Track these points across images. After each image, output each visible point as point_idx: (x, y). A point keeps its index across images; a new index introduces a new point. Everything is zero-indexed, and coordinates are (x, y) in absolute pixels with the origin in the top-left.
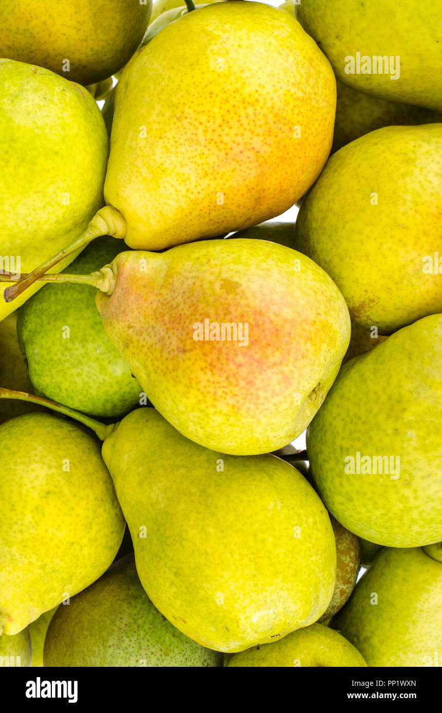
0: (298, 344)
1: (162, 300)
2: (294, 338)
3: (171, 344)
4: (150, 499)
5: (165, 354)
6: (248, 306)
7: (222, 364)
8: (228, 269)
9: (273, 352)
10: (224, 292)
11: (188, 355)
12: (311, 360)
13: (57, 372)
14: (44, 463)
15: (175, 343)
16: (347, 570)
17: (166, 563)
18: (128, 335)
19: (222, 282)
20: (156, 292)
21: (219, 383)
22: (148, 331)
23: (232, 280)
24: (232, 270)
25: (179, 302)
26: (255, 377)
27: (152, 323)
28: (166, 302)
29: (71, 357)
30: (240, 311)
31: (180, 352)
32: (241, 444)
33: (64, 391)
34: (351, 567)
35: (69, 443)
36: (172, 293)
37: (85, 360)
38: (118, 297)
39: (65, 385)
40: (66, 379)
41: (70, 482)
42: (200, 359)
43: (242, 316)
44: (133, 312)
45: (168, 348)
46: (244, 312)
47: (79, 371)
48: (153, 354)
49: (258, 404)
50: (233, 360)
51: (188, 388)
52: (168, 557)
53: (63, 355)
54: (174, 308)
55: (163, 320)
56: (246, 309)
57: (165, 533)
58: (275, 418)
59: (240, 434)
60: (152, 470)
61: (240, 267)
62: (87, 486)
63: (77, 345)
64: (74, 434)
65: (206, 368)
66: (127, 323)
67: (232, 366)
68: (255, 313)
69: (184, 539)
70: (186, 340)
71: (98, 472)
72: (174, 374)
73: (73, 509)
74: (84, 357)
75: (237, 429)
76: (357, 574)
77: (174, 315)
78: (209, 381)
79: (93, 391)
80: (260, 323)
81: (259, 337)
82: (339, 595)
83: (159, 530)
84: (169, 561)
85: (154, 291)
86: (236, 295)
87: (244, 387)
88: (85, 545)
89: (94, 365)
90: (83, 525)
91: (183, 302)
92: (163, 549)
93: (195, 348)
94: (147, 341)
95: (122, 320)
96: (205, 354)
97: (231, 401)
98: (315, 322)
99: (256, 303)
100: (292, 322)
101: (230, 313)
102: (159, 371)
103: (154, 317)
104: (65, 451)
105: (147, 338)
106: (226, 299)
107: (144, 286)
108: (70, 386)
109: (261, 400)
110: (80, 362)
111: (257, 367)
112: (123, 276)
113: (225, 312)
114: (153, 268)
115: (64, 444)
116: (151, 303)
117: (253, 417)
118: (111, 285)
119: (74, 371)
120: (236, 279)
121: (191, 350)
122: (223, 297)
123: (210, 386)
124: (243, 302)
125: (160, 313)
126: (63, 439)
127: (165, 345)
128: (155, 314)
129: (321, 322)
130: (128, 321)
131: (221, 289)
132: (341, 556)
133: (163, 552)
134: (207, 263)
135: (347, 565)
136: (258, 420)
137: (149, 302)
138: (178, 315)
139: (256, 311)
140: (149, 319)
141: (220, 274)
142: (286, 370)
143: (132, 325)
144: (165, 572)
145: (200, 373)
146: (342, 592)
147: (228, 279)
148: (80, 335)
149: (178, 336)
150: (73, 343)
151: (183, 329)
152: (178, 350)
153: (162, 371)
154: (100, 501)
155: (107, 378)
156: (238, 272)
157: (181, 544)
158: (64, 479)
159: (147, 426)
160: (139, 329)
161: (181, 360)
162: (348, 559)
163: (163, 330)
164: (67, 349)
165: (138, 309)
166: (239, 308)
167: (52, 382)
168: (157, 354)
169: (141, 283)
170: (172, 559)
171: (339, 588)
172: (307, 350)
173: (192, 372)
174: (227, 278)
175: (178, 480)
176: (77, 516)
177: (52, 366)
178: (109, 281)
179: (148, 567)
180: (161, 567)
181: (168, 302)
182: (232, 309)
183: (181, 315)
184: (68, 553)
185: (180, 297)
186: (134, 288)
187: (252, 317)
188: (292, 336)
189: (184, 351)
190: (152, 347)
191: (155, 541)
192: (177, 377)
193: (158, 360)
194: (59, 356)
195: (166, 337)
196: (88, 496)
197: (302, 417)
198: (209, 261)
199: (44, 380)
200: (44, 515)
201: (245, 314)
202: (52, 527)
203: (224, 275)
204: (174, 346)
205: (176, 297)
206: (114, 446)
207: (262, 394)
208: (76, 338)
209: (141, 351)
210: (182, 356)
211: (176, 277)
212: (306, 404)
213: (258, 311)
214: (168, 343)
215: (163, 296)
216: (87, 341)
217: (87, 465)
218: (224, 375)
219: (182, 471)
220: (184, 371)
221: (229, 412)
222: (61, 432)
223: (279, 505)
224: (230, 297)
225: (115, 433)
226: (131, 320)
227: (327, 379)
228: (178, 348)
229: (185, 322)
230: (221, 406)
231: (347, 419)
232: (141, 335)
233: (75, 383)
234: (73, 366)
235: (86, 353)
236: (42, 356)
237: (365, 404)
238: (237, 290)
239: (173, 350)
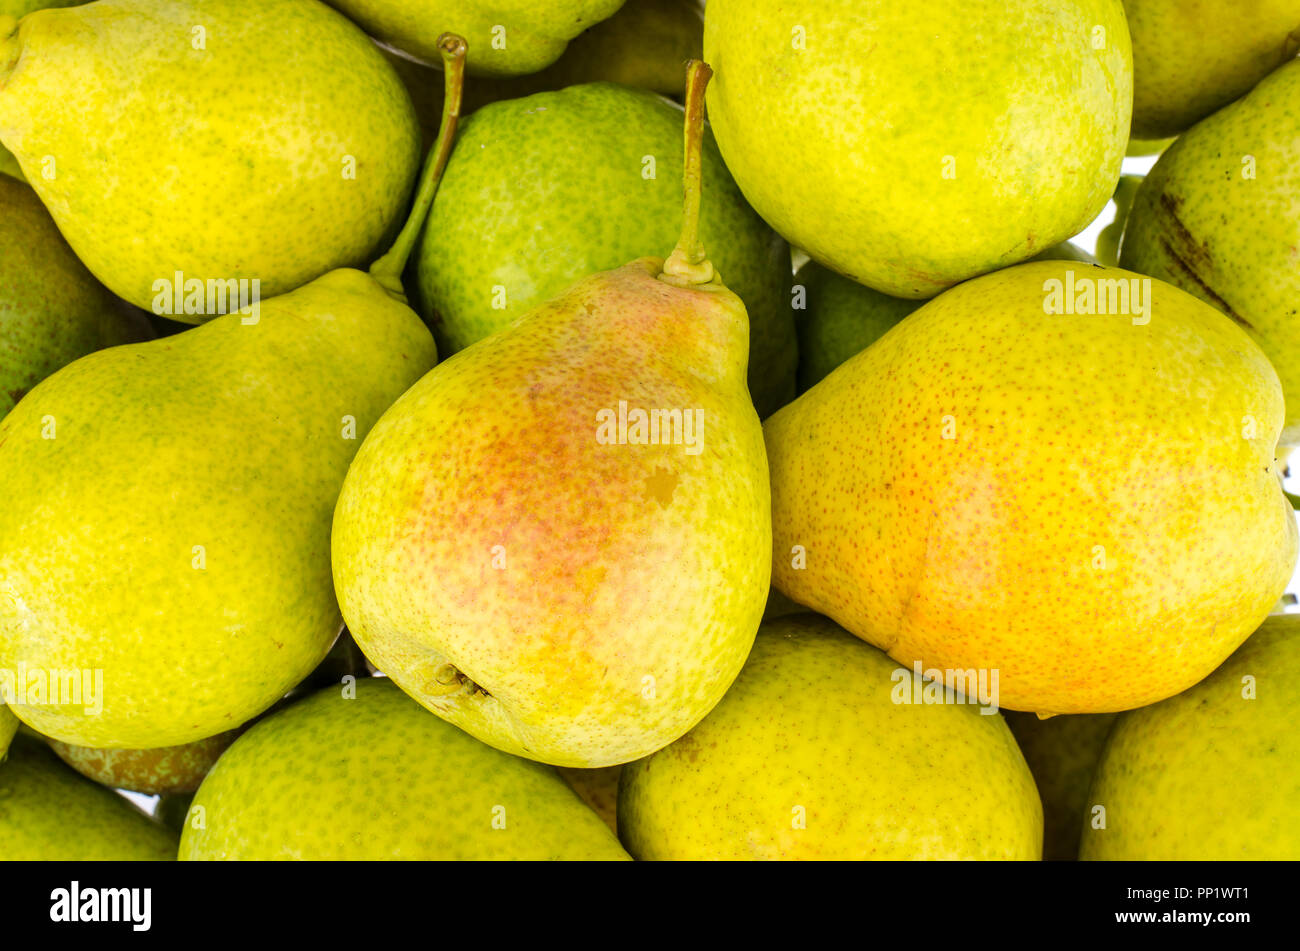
0: (543, 621)
1: (641, 364)
2: (553, 610)
3: (550, 374)
4: (242, 370)
5: (528, 366)
6: (621, 518)
7: (503, 466)
8: (700, 488)
9: (524, 566)
10: (650, 473)
11: (525, 404)
12: (510, 649)
13: (500, 150)
14: (311, 156)
15: (551, 380)
16: (142, 771)
17: (109, 406)
18: (575, 306)
19: (671, 472)
20: (659, 356)
21: (467, 462)
22: (579, 340)
23: (675, 491)
24: (696, 494)
25: (634, 392)
26: (475, 531)
27: (596, 346)
28: (637, 370)
29: (530, 178)
30: (609, 500)
31: (532, 389)
32: (348, 523)
33: (463, 168)
34: (148, 779)
35: (354, 208)
36: (654, 382)
37: (524, 203)
38: (651, 288)
39: (475, 169)
40: (485, 169)
41: (272, 209)
42: (515, 425)
43: (600, 505)
44: (619, 313)
45: (542, 370)
46: (609, 509)
47: (503, 193)
48: (532, 346)
49: (422, 542)
50: (511, 486)
51: (459, 407)
52: (122, 410)
53: (535, 159)
54: (622, 384)
55: (599, 364)
56: (614, 514)
57: (170, 401)
58: (396, 581)
59: (368, 516)
60: (299, 369)
61: (702, 513)
62: (265, 243)
63: (553, 187)
64: (374, 218)
65: (498, 436)
66: (597, 304)
67: (499, 484)
68: (606, 531)
69: (156, 440)
70: (555, 400)
71: (295, 265)
72: (490, 380)
73: (219, 214)
74: (531, 201)
75: (376, 508)
76: (138, 791)
77: (608, 382)
78: (471, 442)
79: (464, 225)
80: (585, 541)
81: (556, 536)
82: (92, 757)
83: (177, 389)
84: (115, 412)
85: (661, 352)
86: (642, 496)
87: (456, 510)
88: (147, 239)
89: (515, 221)
90: (188, 235)
91: (632, 398)
92: (138, 400)
93: (537, 415)
94: (559, 338)
95: (604, 294)
96: (524, 432)
97: (429, 490)
98: (589, 660)
99: (627, 532)
100: (585, 608)
101: (607, 482)
102: (497, 358)
103: (607, 348)
104: (338, 199)
105: (567, 338)
106: (636, 476)
107: (672, 334)
108: (473, 178)
109: (429, 547)
110: (519, 195)
111: (495, 533)
112: (694, 299)
113: (610, 473)
114: (709, 355)
115: (352, 199)
116: (636, 346)
117: (399, 536)
118: (677, 277)
119: (502, 184)
120: (677, 500)
121: (534, 408)
122: (641, 471)
123: (461, 445)
124: (629, 509)
125: (616, 359)
126: (363, 196)
127: (549, 364)
128: (611, 351)
129: (589, 677)
130: (602, 305)
131: (657, 467)
132: (167, 758)
133: (133, 400)
134: (713, 451)
135: (152, 771)
136: (392, 546)
137: (637, 342)
138: (608, 389)
139: (608, 532)
140: (603, 340)
141: (690, 471)
142: (490, 594)
143: (595, 311)
144: (92, 404)
145: (487, 426)
146: (98, 764)
147: (679, 486)
148: (576, 192)
149: (564, 385)
150: (557, 180)
151: (577, 396)
152: (536, 386)
153: (499, 362)
154: (237, 270)
155: (490, 249)
156: (693, 505)
157: (146, 435)
158: (279, 196)
159: (392, 357)
160: (586, 323)
161: (515, 391)
162: (164, 773)
163: (579, 363)
164: (546, 167)
165: (625, 321)
166: (616, 500)
167: (480, 143)
168: (533, 353)
169: (678, 329)
170: (117, 418)
171: (105, 757)
172: (529, 641)
173: (491, 410)
174: (681, 483)
175: (279, 423)
176: (205, 223)
177: (513, 141)
178: (684, 274)
179: (104, 371)
180: (101, 397)
181: (635, 374)
182: (615, 486)
183: (608, 393)
184: (130, 204)
185: (643, 394)
186: (667, 316)
187: (597, 525)
188: (558, 608)
189: (532, 396)
190: (548, 345)
191: (154, 382)
192: (484, 385)
193: (519, 355)
194: (534, 153)
195: (564, 368)
196: (245, 244)
197: (402, 652)
198: (720, 457)
199: (483, 128)
200: (206, 155)
201: (603, 510)
202: (182, 172)
203: (686, 479)
204: (543, 378)
205: (645, 389)
206: (353, 292)
207: (443, 546)
208: (568, 185)
209: (541, 328)
210: (526, 390)
211: (689, 394)
212: (430, 660)
213: (609, 537)
214: (551, 370)
215: (648, 366)
216: (563, 205)
217: (310, 243)
218: (480, 471)
219: (300, 432)
220: (493, 397)
221: (409, 486)
222: (377, 192)
223: (234, 629)
224: (641, 485)
225: (379, 294)
226: (602, 309)
227: (483, 718)
228: (541, 386)
229: (591, 399)
230: (422, 470)
231: (404, 761)
232: (572, 327)
233: (479, 187)
234: (512, 182)
235: (537, 206)
236: (531, 121)
237: (442, 791)
238: (654, 498)
239: (536, 377)
